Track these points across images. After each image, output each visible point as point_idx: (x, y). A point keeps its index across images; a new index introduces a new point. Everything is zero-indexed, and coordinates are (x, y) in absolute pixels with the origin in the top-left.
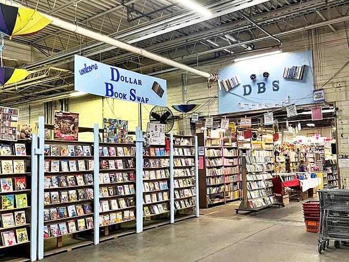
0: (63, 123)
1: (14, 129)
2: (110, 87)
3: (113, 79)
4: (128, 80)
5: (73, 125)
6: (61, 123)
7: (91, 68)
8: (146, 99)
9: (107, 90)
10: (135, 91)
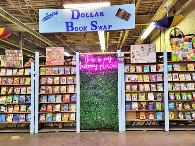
0: (52, 54)
1: (21, 61)
2: (70, 24)
3: (73, 18)
4: (89, 15)
5: (60, 55)
6: (51, 55)
7: (52, 15)
8: (109, 26)
9: (68, 27)
10: (96, 22)
